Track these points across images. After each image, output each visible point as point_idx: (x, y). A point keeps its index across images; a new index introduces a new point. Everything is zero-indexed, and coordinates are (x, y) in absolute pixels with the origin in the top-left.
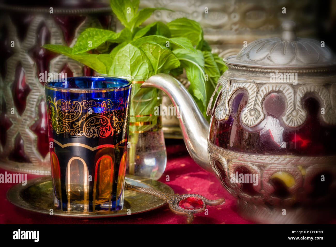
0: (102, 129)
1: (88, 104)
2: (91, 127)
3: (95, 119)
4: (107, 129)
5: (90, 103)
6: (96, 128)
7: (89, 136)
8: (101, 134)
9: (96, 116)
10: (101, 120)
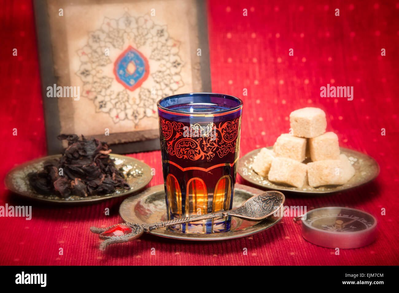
0: (192, 152)
1: (178, 126)
2: (181, 148)
3: (184, 141)
4: (197, 153)
5: (179, 125)
6: (186, 149)
7: (180, 156)
8: (191, 157)
9: (185, 139)
10: (189, 143)
